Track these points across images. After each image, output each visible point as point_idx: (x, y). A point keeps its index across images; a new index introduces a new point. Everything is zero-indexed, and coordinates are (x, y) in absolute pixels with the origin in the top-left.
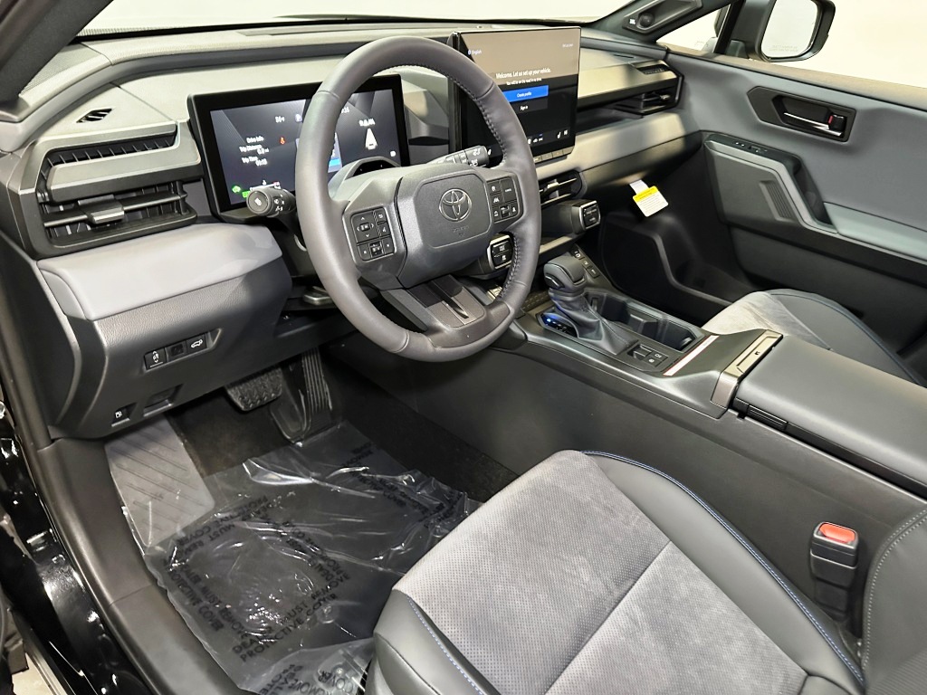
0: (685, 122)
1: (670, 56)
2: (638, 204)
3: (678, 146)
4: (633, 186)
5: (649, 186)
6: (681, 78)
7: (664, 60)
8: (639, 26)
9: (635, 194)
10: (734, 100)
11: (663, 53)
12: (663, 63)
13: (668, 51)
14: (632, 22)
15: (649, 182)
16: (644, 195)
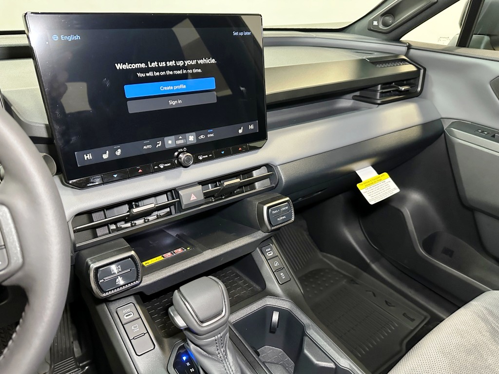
0: (422, 110)
1: (412, 51)
2: (362, 191)
3: (414, 134)
4: (359, 173)
5: (379, 173)
6: (422, 71)
7: (406, 55)
8: (381, 26)
9: (360, 181)
10: (477, 89)
11: (405, 49)
12: (404, 57)
13: (409, 47)
14: (375, 23)
15: (379, 168)
16: (371, 182)
